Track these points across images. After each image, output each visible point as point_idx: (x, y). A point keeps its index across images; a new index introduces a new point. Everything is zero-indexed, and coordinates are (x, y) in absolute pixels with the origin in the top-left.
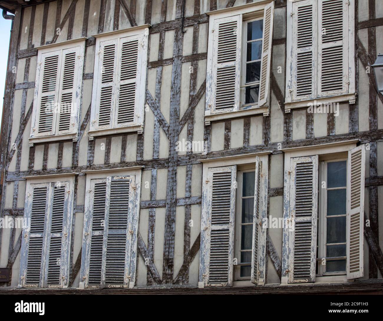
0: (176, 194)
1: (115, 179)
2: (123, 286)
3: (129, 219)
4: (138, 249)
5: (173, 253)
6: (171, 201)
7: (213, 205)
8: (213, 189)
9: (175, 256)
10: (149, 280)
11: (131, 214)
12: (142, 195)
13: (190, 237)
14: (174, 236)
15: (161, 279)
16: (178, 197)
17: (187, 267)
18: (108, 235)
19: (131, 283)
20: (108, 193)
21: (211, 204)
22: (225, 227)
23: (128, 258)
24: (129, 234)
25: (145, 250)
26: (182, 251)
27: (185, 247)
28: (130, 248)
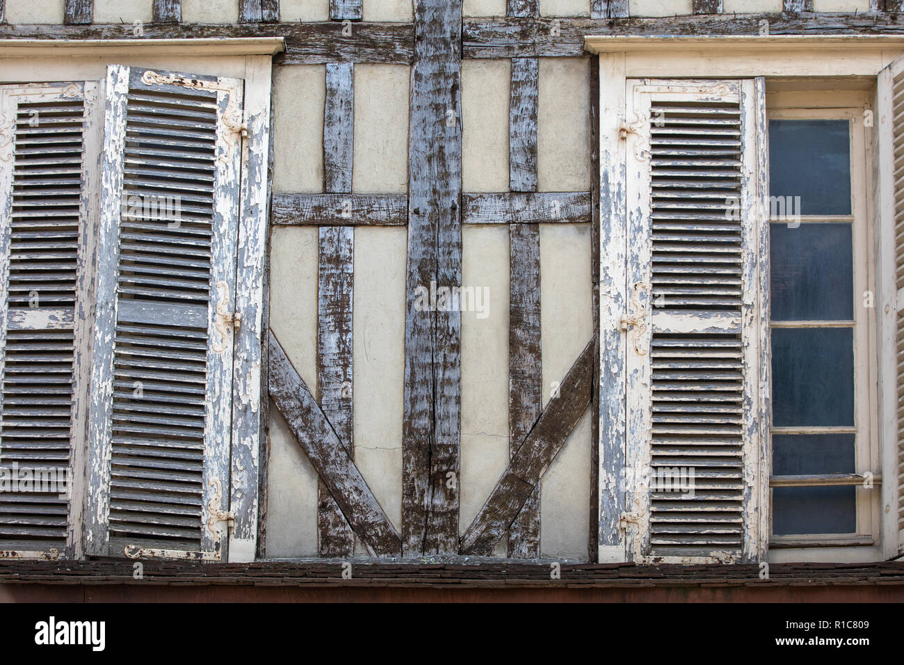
0: (459, 174)
1: (148, 80)
2: (198, 555)
3: (217, 263)
4: (268, 399)
5: (454, 421)
6: (434, 203)
7: (655, 232)
8: (654, 163)
9: (466, 436)
10: (332, 533)
11: (226, 242)
12: (278, 170)
13: (539, 357)
14: (456, 348)
15: (398, 531)
16: (468, 188)
17: (531, 482)
18: (119, 323)
19: (234, 542)
20: (113, 137)
21: (645, 224)
22: (722, 323)
23: (219, 432)
24: (223, 328)
25: (306, 403)
26: (502, 415)
27: (515, 399)
28: (227, 389)
